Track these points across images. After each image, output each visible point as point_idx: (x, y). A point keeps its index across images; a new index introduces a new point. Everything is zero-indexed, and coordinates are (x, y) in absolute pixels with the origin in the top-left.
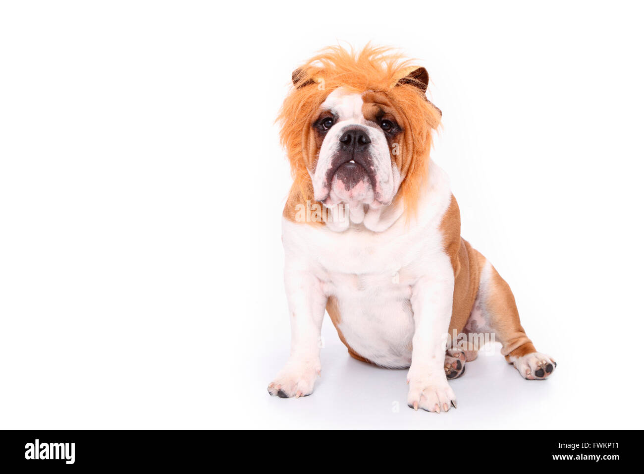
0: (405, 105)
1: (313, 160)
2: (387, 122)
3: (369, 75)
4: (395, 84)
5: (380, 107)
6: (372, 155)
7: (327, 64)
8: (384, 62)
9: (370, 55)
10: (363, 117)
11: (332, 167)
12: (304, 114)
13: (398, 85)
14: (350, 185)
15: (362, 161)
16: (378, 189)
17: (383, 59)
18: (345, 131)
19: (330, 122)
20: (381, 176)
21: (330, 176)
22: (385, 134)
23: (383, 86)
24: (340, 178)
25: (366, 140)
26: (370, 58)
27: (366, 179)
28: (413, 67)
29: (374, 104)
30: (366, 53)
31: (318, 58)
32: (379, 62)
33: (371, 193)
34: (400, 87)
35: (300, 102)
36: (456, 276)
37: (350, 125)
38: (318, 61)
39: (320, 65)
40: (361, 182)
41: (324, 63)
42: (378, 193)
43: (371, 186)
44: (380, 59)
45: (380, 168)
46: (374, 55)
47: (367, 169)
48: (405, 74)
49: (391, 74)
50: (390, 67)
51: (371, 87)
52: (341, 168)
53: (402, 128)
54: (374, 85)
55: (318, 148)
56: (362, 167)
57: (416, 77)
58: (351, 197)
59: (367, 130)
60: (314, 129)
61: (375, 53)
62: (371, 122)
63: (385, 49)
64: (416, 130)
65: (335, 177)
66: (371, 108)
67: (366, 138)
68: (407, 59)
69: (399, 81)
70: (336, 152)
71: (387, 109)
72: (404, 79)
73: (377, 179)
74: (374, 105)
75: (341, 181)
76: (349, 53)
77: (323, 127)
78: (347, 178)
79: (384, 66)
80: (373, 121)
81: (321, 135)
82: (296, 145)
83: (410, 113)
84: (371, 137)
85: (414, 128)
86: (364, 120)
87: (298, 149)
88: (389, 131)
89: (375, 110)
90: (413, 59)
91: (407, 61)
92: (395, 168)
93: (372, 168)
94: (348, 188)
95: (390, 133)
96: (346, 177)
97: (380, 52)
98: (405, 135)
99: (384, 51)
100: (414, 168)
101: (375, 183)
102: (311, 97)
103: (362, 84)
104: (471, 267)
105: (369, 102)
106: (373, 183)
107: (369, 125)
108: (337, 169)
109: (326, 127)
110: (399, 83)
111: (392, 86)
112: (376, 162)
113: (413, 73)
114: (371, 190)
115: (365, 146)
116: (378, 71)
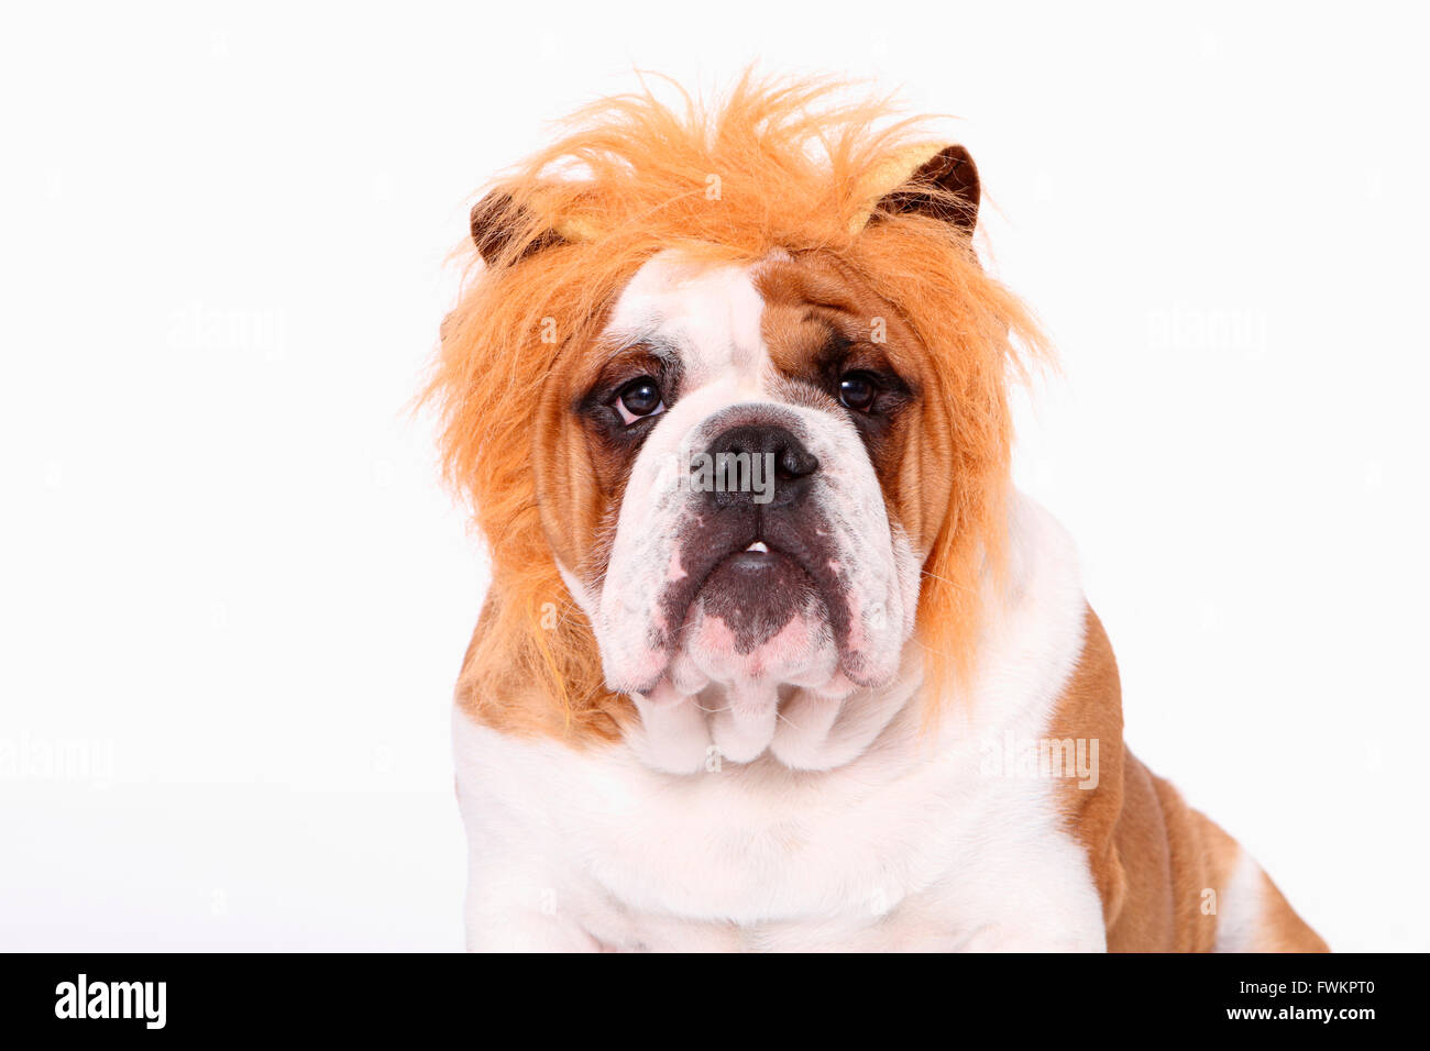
0: (912, 291)
1: (591, 540)
2: (856, 376)
3: (768, 191)
4: (866, 216)
5: (829, 323)
6: (828, 516)
7: (608, 170)
8: (816, 139)
9: (759, 115)
10: (771, 365)
11: (684, 574)
12: (536, 361)
13: (875, 219)
14: (756, 632)
15: (793, 541)
16: (855, 642)
17: (810, 125)
18: (717, 431)
19: (645, 391)
20: (867, 593)
21: (680, 607)
22: (857, 423)
23: (822, 230)
24: (714, 609)
25: (800, 463)
26: (762, 127)
27: (813, 604)
28: (922, 146)
29: (807, 309)
30: (744, 113)
31: (571, 146)
32: (795, 139)
33: (829, 652)
34: (884, 228)
35: (520, 316)
36: (1113, 919)
37: (734, 409)
38: (573, 158)
39: (580, 174)
40: (795, 623)
41: (593, 163)
42: (856, 653)
43: (828, 628)
44: (796, 129)
45: (860, 562)
46: (775, 114)
47: (816, 573)
48: (896, 176)
49: (846, 180)
50: (840, 157)
51: (781, 234)
52: (721, 574)
53: (912, 387)
54: (790, 228)
55: (608, 493)
56: (800, 565)
57: (940, 183)
58: (756, 673)
59: (796, 421)
60: (581, 422)
61: (774, 108)
62: (803, 387)
63: (811, 89)
64: (956, 381)
65: (699, 609)
66: (800, 330)
67: (797, 455)
68: (900, 119)
69: (880, 206)
70: (690, 517)
71: (852, 326)
72: (895, 196)
73: (852, 607)
74: (808, 318)
75: (720, 621)
76: (682, 118)
77: (617, 413)
78: (744, 610)
79: (816, 152)
80: (811, 383)
81: (620, 446)
82: (509, 480)
83: (930, 318)
84: (813, 447)
85: (952, 373)
86: (776, 377)
87: (519, 494)
88: (868, 409)
89: (814, 337)
90: (917, 119)
91: (897, 127)
92: (903, 543)
93: (834, 566)
94: (745, 644)
95: (873, 413)
96: (741, 609)
97: (796, 103)
98: (925, 409)
99: (807, 98)
100: (960, 519)
101: (847, 622)
102: (560, 292)
103: (744, 226)
104: (1179, 871)
105: (786, 301)
106: (838, 620)
107: (796, 398)
108: (706, 580)
109: (633, 411)
110: (883, 213)
111: (857, 225)
112: (845, 543)
113: (925, 169)
114: (831, 644)
115: (799, 482)
116: (798, 177)
